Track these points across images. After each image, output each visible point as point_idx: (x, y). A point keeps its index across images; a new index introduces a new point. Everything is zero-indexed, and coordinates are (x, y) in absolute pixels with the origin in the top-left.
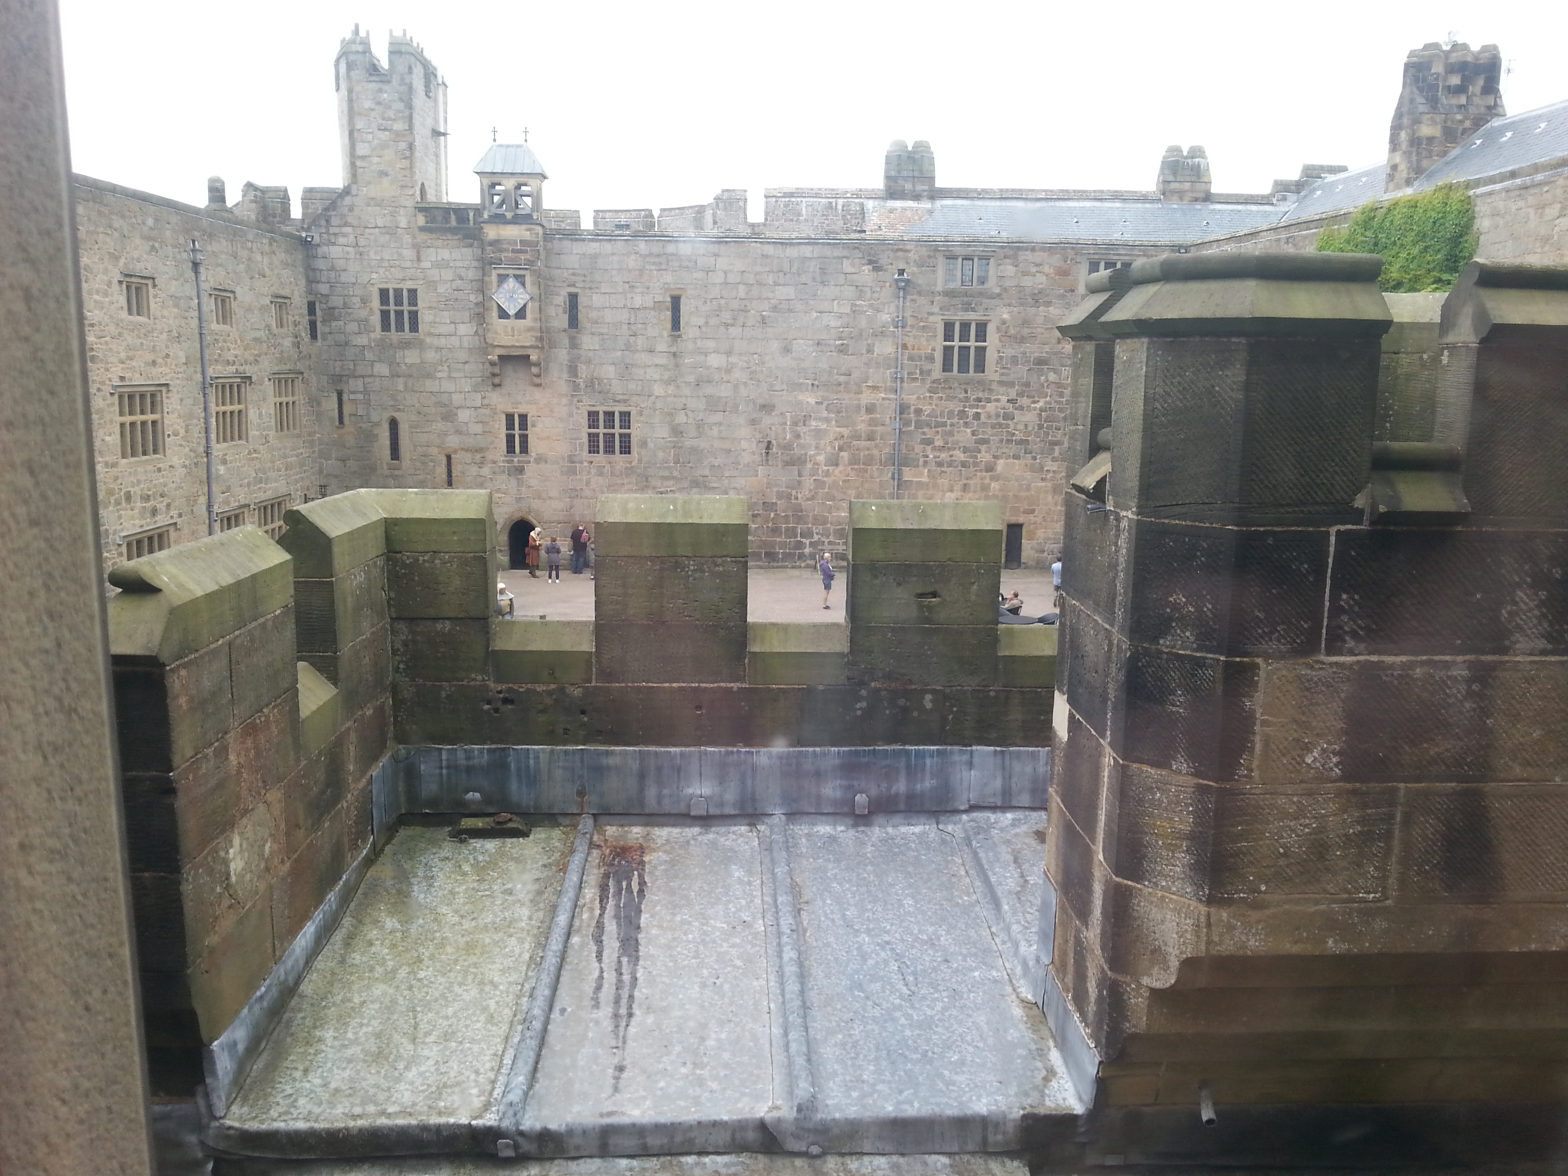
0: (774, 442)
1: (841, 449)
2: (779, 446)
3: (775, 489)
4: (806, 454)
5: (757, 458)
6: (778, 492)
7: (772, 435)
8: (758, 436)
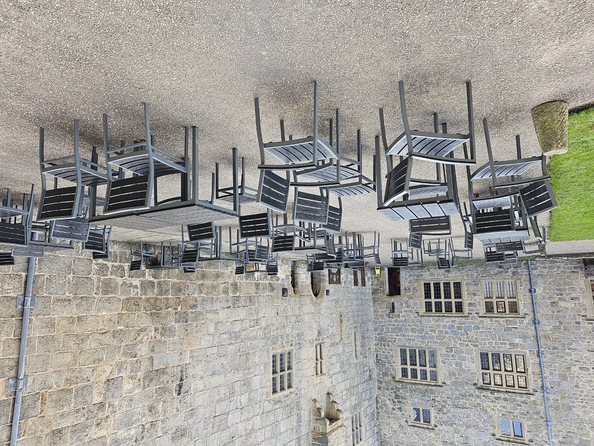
0: (175, 394)
1: (101, 406)
2: (170, 392)
3: (176, 338)
4: (144, 387)
5: (190, 372)
6: (174, 335)
7: (176, 404)
8: (188, 399)
